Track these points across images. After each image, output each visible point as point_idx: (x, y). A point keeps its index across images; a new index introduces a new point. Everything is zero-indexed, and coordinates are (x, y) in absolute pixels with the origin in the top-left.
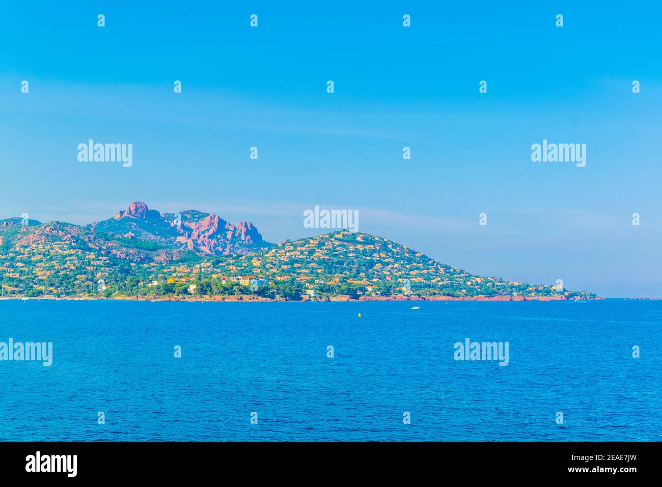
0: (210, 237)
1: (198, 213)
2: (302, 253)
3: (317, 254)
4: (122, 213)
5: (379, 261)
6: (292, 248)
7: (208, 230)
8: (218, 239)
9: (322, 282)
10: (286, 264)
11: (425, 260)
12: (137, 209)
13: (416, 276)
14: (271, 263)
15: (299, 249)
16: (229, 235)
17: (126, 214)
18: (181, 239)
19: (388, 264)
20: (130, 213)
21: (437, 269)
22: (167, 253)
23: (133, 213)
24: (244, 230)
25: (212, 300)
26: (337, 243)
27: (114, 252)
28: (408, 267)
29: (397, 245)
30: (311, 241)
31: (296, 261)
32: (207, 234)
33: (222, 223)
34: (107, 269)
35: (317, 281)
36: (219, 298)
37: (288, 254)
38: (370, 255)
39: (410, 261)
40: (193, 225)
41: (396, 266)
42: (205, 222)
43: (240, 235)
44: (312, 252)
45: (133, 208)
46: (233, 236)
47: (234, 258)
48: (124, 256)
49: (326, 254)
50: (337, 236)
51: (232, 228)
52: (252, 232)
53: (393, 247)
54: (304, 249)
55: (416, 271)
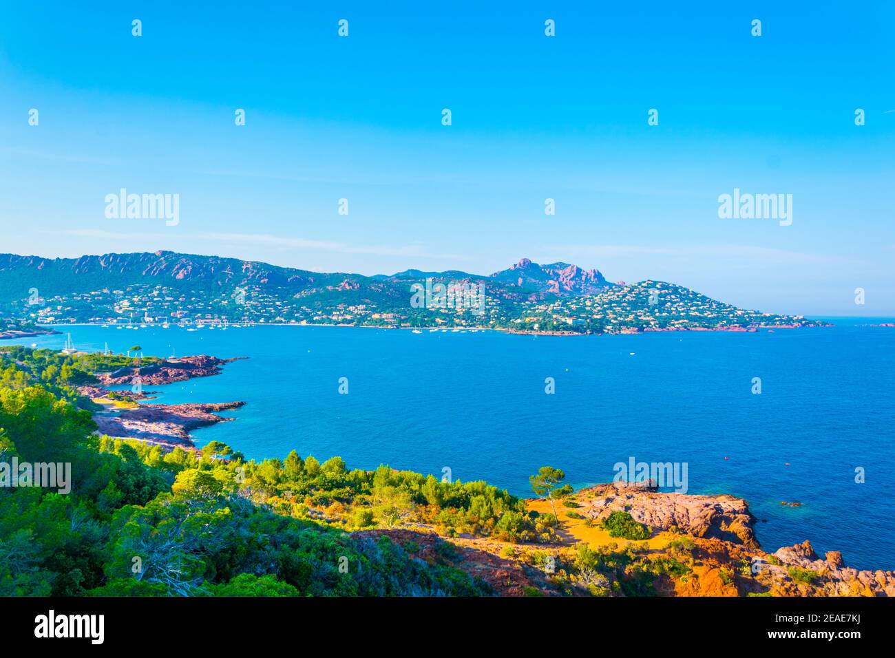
0: (570, 280)
1: (564, 264)
2: (618, 296)
3: (627, 297)
4: (515, 265)
5: (669, 301)
6: (612, 293)
7: (570, 275)
8: (576, 281)
9: (622, 319)
10: (607, 304)
11: (704, 299)
12: (524, 263)
13: (694, 311)
14: (597, 303)
15: (617, 294)
16: (583, 278)
17: (518, 266)
18: (551, 282)
19: (675, 303)
20: (520, 265)
21: (711, 306)
22: (536, 295)
23: (522, 265)
24: (593, 274)
25: (546, 334)
26: (642, 289)
27: (504, 295)
28: (689, 304)
29: (685, 289)
30: (625, 289)
31: (614, 302)
32: (569, 278)
33: (579, 270)
34: (498, 308)
35: (619, 319)
36: (550, 333)
37: (609, 297)
38: (664, 297)
39: (692, 300)
40: (560, 272)
41: (681, 304)
42: (568, 270)
43: (591, 277)
44: (624, 296)
45: (521, 263)
46: (586, 278)
47: (576, 299)
48: (510, 297)
49: (634, 297)
50: (643, 285)
51: (585, 273)
52: (598, 275)
53: (682, 291)
54: (619, 294)
55: (695, 308)
